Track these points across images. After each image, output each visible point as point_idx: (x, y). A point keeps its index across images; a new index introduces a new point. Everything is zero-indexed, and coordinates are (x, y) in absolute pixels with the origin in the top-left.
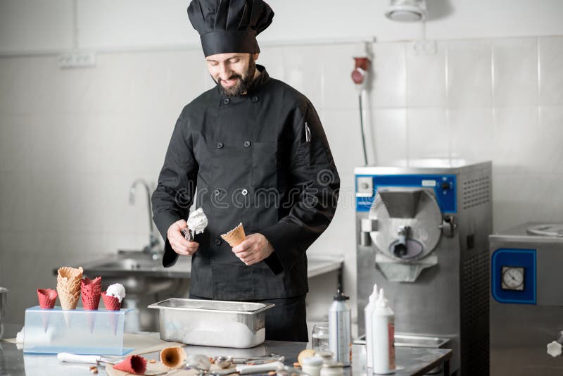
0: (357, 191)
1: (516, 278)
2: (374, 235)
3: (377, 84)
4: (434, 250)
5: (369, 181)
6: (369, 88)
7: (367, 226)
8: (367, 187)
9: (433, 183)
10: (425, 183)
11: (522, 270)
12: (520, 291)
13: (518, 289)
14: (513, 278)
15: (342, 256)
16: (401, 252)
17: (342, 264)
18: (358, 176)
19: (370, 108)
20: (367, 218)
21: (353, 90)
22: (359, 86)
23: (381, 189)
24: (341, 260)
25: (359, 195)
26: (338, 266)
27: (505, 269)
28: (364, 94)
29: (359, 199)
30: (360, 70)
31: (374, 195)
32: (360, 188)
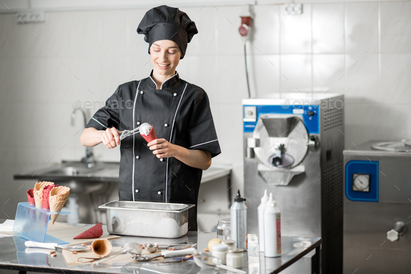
0: (244, 117)
1: (363, 182)
2: (257, 150)
3: (258, 36)
4: (302, 162)
5: (254, 110)
6: (252, 39)
7: (251, 144)
8: (252, 114)
9: (302, 111)
10: (295, 111)
11: (368, 176)
12: (366, 192)
13: (365, 190)
14: (361, 183)
15: (231, 165)
16: (278, 163)
17: (231, 171)
18: (245, 106)
19: (253, 54)
20: (252, 137)
21: (240, 41)
22: (244, 38)
23: (263, 116)
24: (230, 168)
25: (246, 120)
26: (228, 173)
27: (355, 175)
28: (248, 44)
29: (246, 123)
30: (245, 26)
31: (257, 120)
32: (247, 115)
